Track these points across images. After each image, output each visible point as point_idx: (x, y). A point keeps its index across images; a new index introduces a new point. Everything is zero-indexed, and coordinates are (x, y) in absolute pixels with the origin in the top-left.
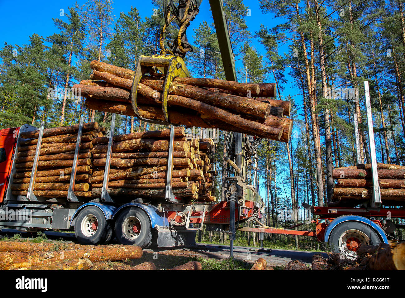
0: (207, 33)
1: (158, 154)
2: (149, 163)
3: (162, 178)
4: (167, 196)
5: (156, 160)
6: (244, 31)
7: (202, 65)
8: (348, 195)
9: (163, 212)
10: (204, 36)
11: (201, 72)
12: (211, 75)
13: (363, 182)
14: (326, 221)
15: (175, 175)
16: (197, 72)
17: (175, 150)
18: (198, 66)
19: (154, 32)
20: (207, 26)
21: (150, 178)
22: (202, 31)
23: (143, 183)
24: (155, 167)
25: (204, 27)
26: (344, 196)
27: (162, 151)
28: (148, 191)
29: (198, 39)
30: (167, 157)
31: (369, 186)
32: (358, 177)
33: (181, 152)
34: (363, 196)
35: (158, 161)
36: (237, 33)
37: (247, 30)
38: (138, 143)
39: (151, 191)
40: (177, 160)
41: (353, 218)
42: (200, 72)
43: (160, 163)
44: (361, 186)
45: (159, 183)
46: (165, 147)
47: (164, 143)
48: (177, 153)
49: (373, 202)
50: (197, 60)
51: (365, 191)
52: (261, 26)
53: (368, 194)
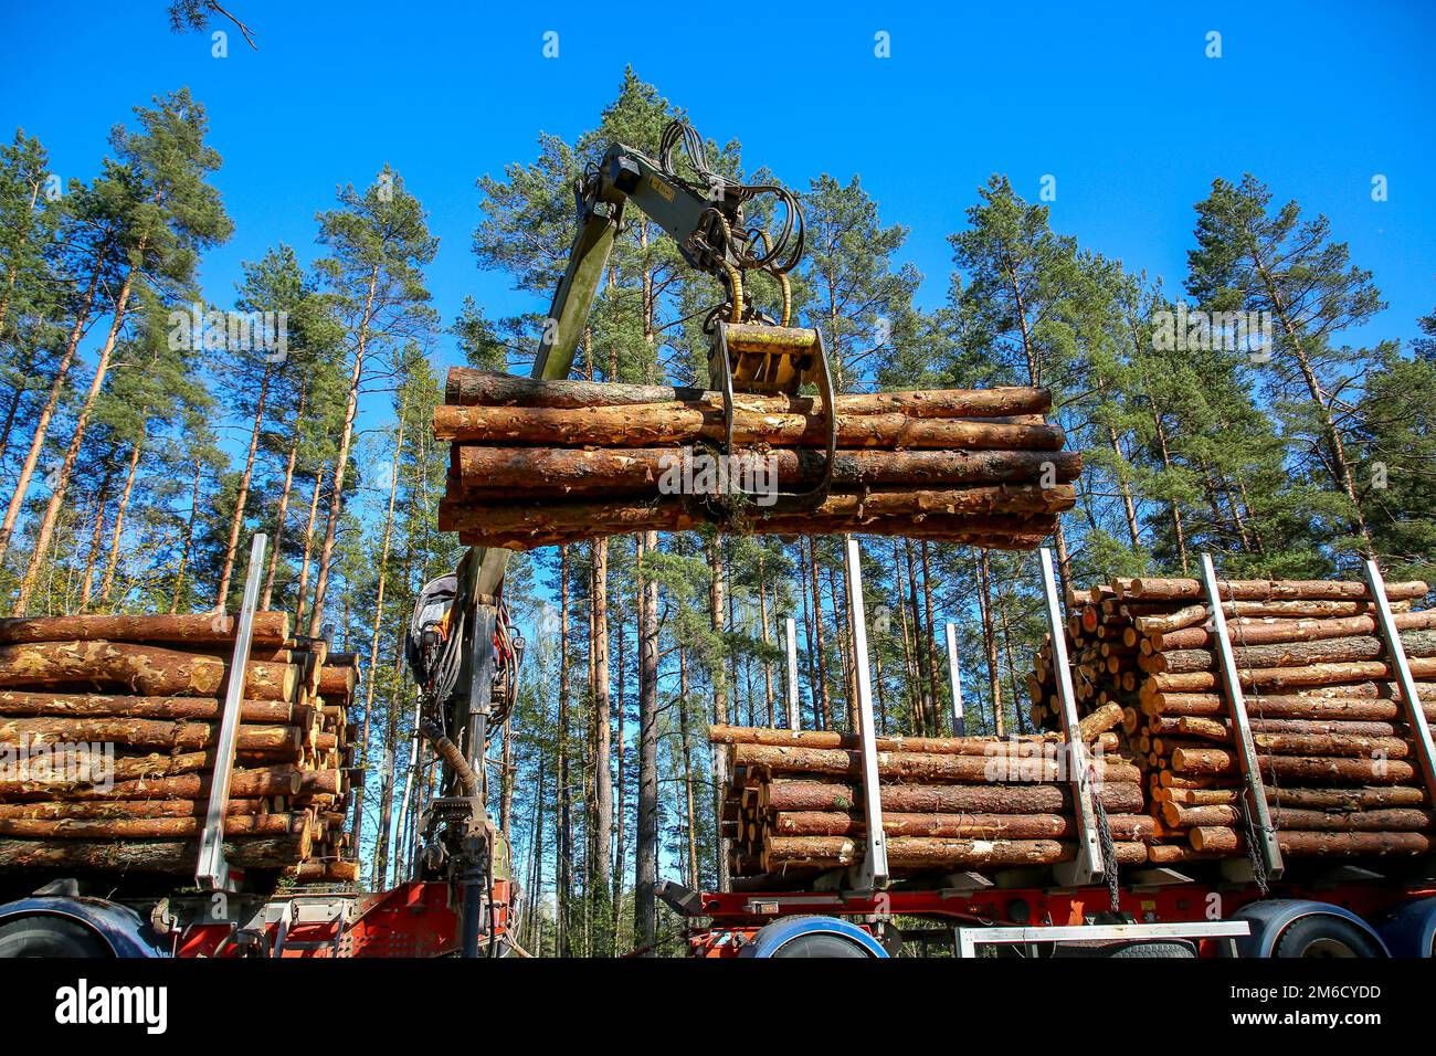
0: (289, 283)
1: (174, 703)
2: (132, 740)
3: (186, 796)
4: (202, 871)
5: (167, 727)
6: (420, 305)
7: (251, 384)
8: (804, 858)
9: (171, 934)
10: (276, 292)
11: (245, 406)
12: (280, 420)
13: (843, 819)
14: (737, 938)
15: (240, 788)
16: (231, 402)
17: (248, 694)
18: (240, 384)
19: (94, 238)
20: (292, 262)
21: (128, 799)
22: (273, 275)
23: (94, 817)
24: (155, 756)
25: (281, 264)
26: (792, 861)
27: (195, 694)
28: (113, 848)
29: (252, 297)
30: (215, 720)
31: (858, 831)
32: (831, 808)
33: (274, 704)
34: (843, 859)
35: (175, 732)
36: (396, 309)
37: (430, 306)
38: (92, 658)
39: (126, 848)
40: (252, 733)
41: (820, 925)
42: (242, 404)
43: (181, 738)
44: (836, 833)
45: (170, 816)
46: (209, 680)
47: (204, 665)
48: (257, 706)
49: (869, 875)
50: (239, 364)
51: (848, 846)
52: (467, 301)
53: (856, 851)
